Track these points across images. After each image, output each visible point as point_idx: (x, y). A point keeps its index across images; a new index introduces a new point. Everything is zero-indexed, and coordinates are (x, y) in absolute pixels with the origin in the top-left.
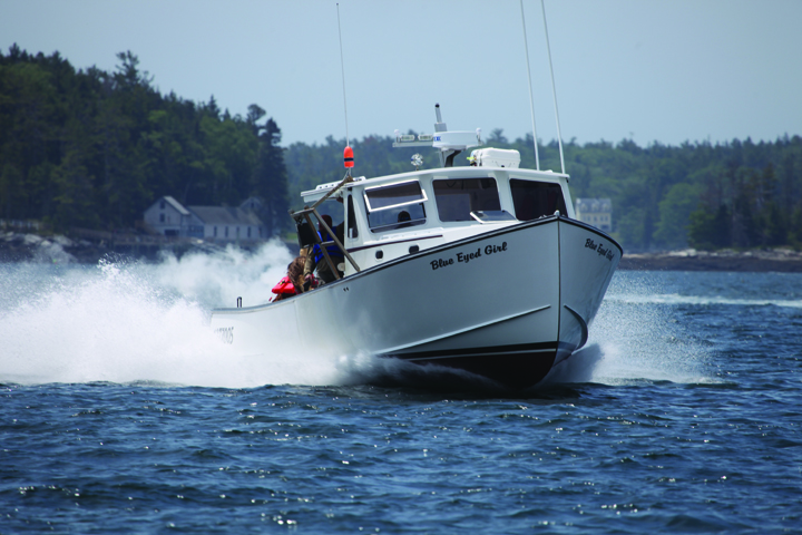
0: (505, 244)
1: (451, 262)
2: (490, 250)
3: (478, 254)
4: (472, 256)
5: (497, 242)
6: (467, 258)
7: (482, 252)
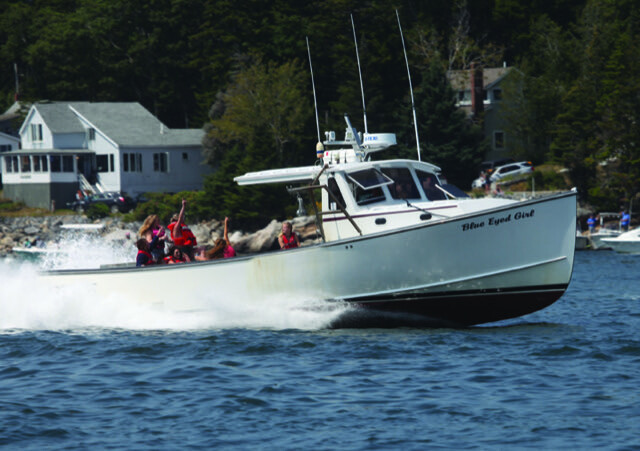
0: (533, 212)
1: (482, 224)
2: (518, 216)
3: (508, 219)
4: (502, 220)
5: (527, 210)
6: (497, 222)
7: (512, 217)
